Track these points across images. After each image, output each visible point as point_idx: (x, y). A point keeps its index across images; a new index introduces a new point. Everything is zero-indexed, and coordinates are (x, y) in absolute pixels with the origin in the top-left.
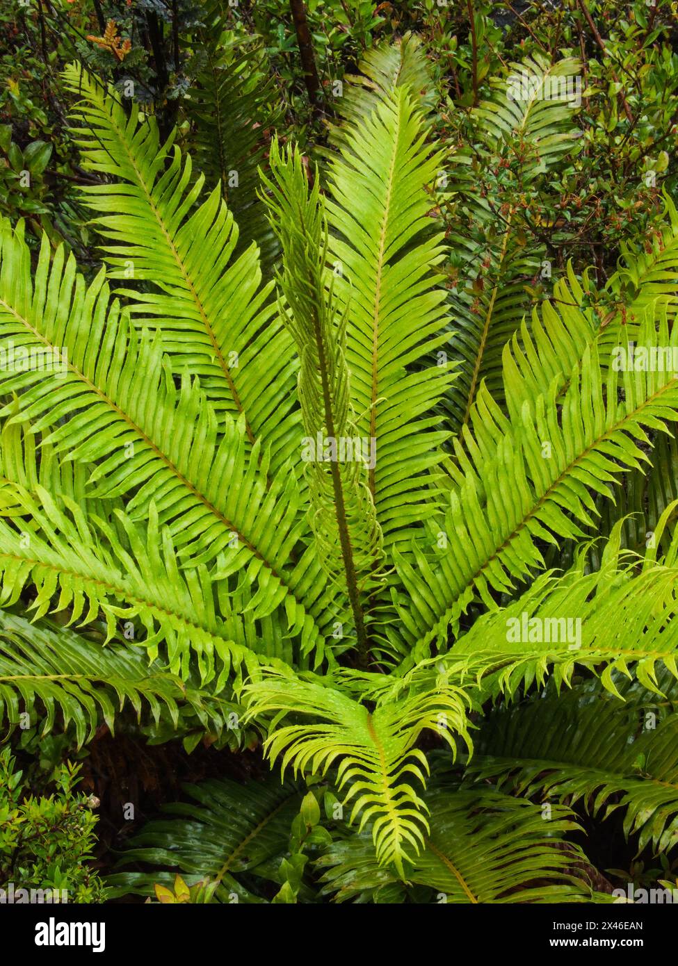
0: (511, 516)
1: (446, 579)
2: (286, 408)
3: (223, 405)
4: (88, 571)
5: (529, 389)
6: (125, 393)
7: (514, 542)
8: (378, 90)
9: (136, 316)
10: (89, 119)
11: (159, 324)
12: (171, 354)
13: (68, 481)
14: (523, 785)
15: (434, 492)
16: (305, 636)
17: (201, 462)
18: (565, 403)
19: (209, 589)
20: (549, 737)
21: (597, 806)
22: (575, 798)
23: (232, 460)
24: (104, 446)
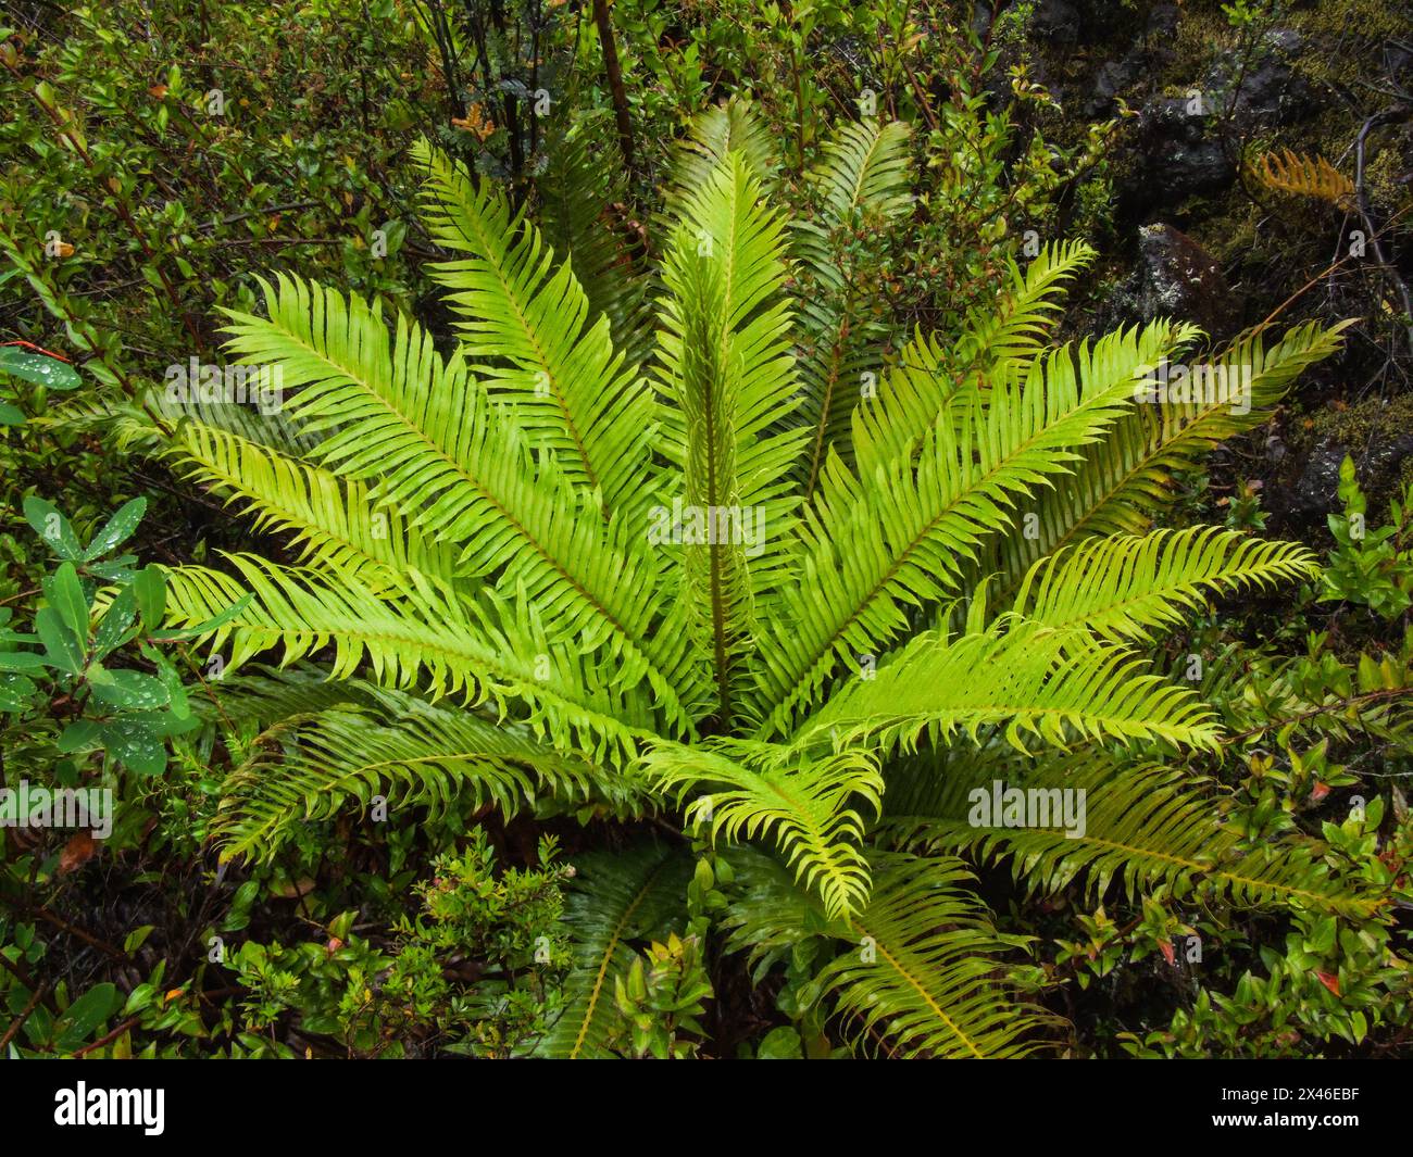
0: (867, 577)
1: (802, 643)
2: (639, 479)
3: (578, 478)
4: (467, 651)
5: (880, 452)
6: (485, 470)
7: (873, 604)
8: (711, 157)
9: (492, 391)
10: (441, 196)
11: (515, 399)
12: (526, 429)
13: (435, 562)
14: (903, 840)
15: (787, 558)
16: (668, 707)
17: (561, 536)
18: (921, 467)
19: (576, 662)
20: (917, 795)
21: (985, 855)
22: (960, 849)
23: (591, 534)
24: (473, 524)
